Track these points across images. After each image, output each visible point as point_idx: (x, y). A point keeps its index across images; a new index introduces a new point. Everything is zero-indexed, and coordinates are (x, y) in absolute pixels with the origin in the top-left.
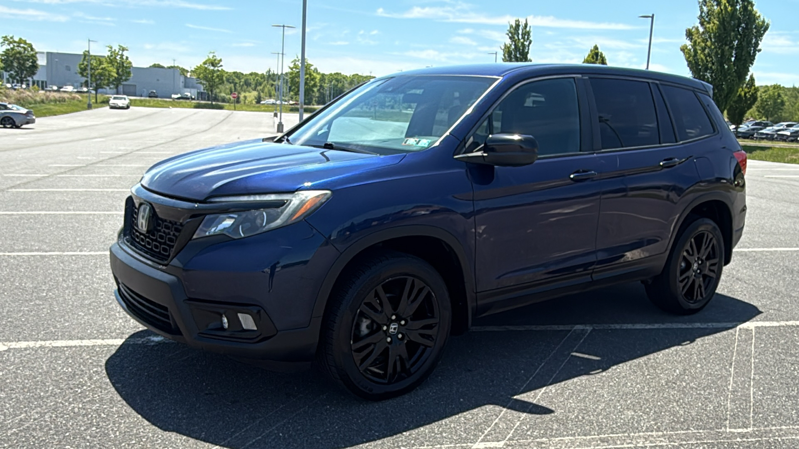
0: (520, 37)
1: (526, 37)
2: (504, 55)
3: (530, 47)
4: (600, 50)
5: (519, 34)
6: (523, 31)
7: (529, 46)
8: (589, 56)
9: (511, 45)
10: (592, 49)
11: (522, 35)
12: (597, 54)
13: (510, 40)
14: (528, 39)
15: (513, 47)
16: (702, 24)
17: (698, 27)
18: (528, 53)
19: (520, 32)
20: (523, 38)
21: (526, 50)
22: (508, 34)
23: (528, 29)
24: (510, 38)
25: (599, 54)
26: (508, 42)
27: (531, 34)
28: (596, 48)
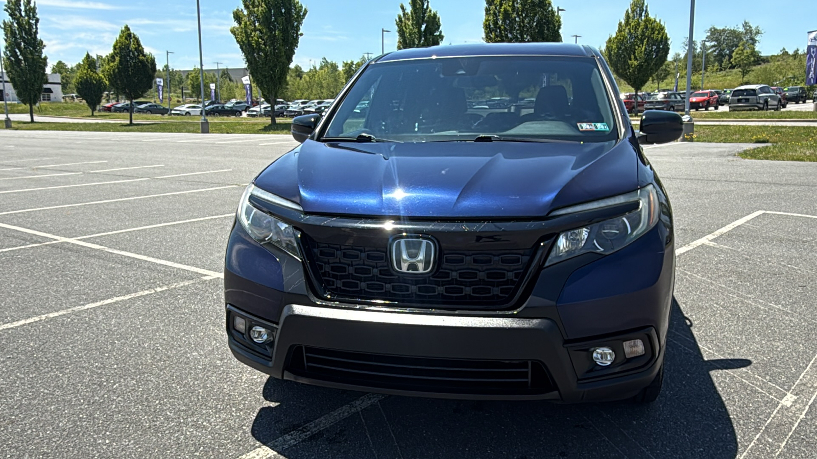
0: (23, 14)
1: (31, 14)
2: (6, 35)
3: (38, 26)
4: (132, 31)
5: (21, 10)
6: (26, 7)
7: (36, 25)
8: (121, 37)
9: (12, 23)
10: (123, 29)
11: (26, 11)
12: (129, 35)
13: (10, 17)
14: (34, 16)
15: (16, 25)
16: (247, 7)
17: (242, 10)
18: (36, 33)
19: (22, 8)
20: (27, 15)
21: (34, 30)
22: (7, 11)
23: (32, 5)
24: (10, 15)
25: (132, 35)
26: (8, 19)
27: (37, 11)
28: (127, 28)
